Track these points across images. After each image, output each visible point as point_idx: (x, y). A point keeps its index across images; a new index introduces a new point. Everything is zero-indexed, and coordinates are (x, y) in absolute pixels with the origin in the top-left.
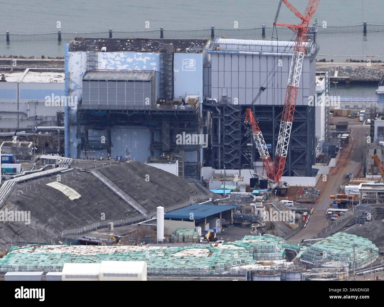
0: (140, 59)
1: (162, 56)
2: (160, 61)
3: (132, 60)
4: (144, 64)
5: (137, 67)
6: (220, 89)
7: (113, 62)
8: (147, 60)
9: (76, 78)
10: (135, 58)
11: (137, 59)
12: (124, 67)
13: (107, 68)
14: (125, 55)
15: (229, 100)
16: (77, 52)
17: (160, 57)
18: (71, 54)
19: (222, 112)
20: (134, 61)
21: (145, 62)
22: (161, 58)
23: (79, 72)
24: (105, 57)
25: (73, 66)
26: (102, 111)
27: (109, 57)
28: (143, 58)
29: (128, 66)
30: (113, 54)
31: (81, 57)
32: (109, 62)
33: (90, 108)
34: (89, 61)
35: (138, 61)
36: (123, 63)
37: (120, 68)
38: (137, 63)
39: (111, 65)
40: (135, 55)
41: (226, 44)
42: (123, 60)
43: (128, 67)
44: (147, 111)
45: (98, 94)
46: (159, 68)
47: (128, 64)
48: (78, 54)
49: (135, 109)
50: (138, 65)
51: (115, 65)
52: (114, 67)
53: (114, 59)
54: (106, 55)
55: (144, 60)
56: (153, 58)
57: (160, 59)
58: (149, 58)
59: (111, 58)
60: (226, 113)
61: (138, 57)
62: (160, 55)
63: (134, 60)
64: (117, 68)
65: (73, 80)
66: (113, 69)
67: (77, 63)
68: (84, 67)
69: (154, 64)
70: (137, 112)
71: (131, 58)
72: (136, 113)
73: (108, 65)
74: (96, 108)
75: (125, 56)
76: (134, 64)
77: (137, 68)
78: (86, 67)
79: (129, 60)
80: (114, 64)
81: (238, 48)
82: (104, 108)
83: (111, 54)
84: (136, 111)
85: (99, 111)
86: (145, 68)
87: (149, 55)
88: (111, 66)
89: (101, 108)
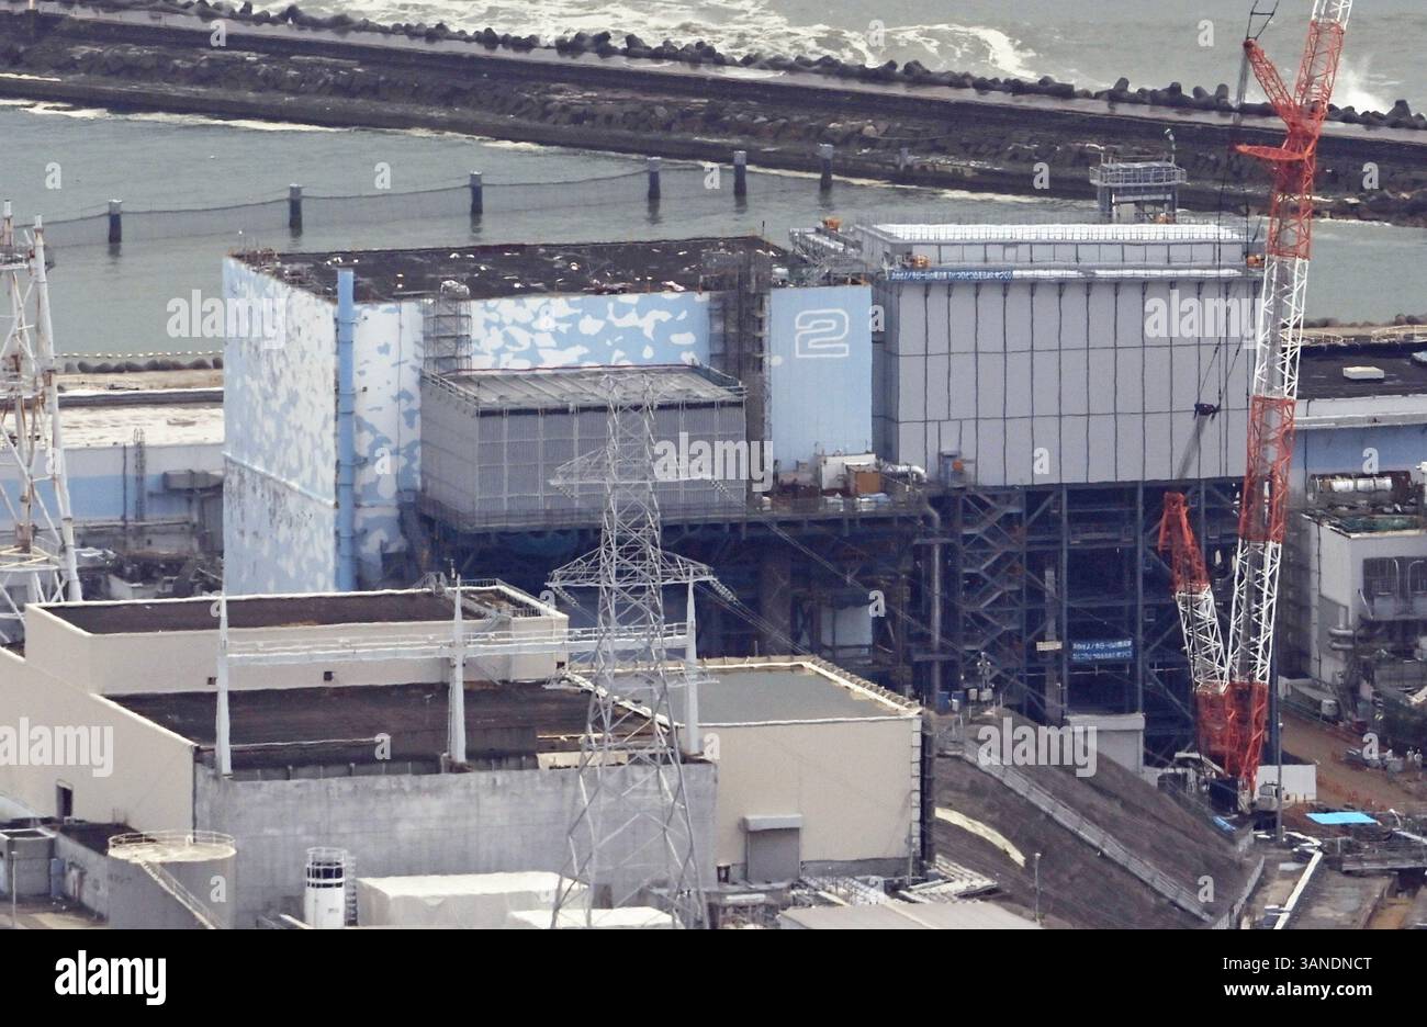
0: (631, 320)
1: (716, 306)
2: (711, 327)
3: (601, 324)
4: (646, 341)
5: (618, 354)
6: (932, 428)
7: (522, 337)
8: (658, 323)
9: (380, 409)
10: (611, 317)
11: (620, 323)
12: (570, 356)
13: (498, 362)
14: (571, 305)
15: (969, 468)
16: (383, 307)
17: (710, 309)
18: (360, 313)
19: (946, 519)
20: (609, 330)
21: (648, 333)
22: (712, 313)
23: (389, 383)
24: (494, 317)
25: (367, 362)
26: (563, 532)
27: (507, 320)
28: (641, 315)
29: (586, 351)
30: (524, 306)
31: (401, 327)
32: (508, 338)
33: (513, 525)
34: (429, 338)
35: (623, 331)
36: (563, 341)
37: (553, 359)
38: (621, 338)
39: (517, 349)
40: (611, 306)
41: (940, 245)
42: (563, 328)
43: (582, 358)
44: (735, 527)
45: (537, 466)
46: (706, 351)
47: (583, 345)
48: (387, 311)
49: (687, 521)
50: (621, 346)
51: (533, 351)
52: (529, 359)
53: (528, 327)
54: (494, 309)
55: (647, 324)
56: (683, 315)
57: (711, 316)
58: (665, 316)
59: (515, 323)
60: (967, 523)
61: (622, 311)
62: (712, 300)
63: (609, 324)
64: (542, 361)
65: (368, 418)
66: (526, 364)
67: (385, 349)
68: (410, 363)
69: (688, 338)
70: (699, 530)
71: (595, 317)
72: (693, 534)
73: (506, 351)
74: (538, 523)
75: (572, 311)
76: (609, 343)
77: (618, 357)
78: (420, 364)
79: (590, 326)
80: (526, 345)
81: (986, 260)
82: (566, 522)
83: (517, 305)
84: (693, 527)
85: (549, 535)
86: (648, 354)
87: (666, 301)
88: (517, 356)
89: (558, 523)
